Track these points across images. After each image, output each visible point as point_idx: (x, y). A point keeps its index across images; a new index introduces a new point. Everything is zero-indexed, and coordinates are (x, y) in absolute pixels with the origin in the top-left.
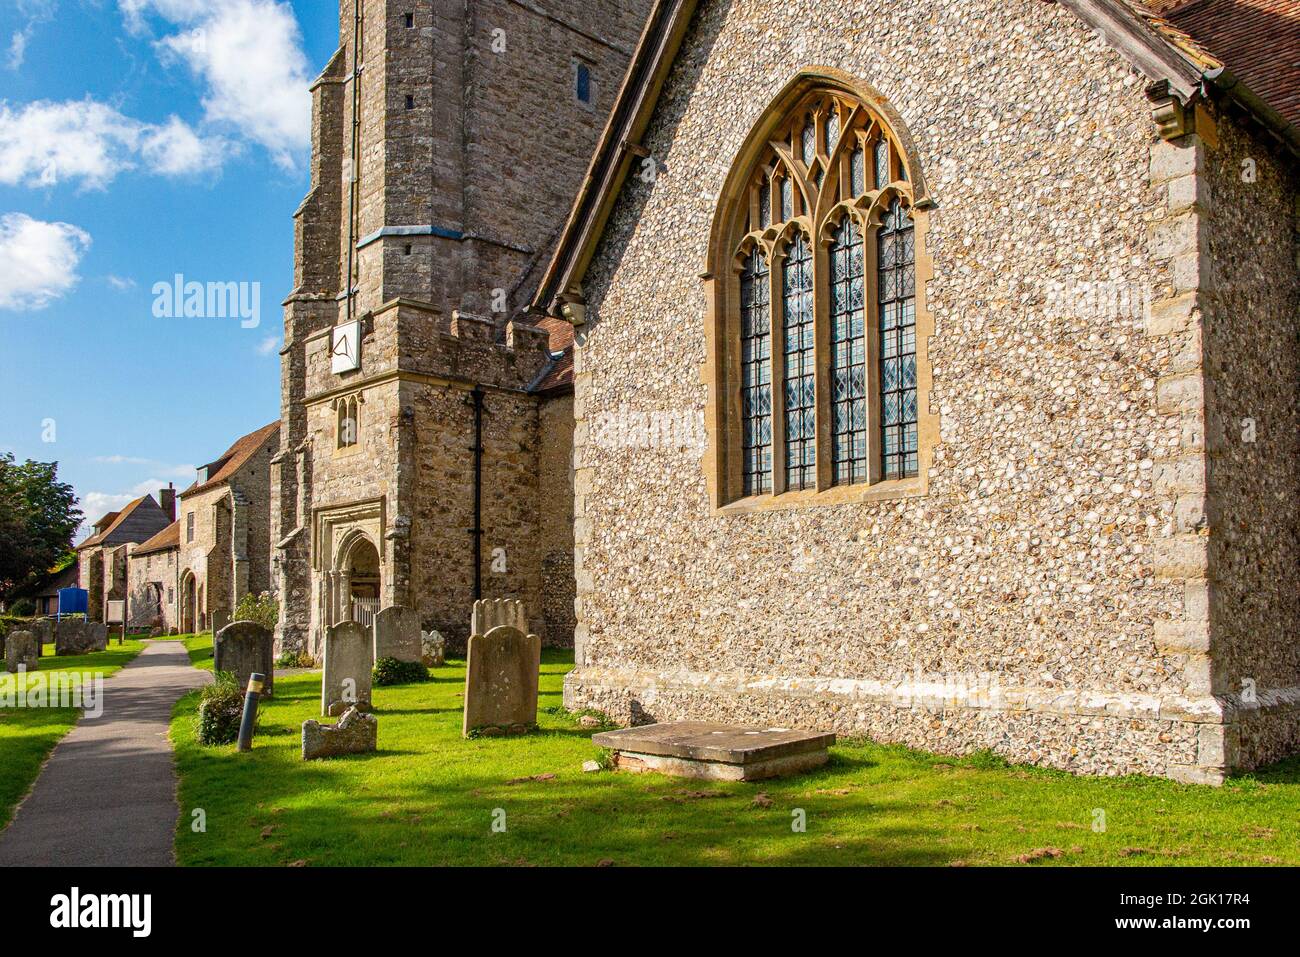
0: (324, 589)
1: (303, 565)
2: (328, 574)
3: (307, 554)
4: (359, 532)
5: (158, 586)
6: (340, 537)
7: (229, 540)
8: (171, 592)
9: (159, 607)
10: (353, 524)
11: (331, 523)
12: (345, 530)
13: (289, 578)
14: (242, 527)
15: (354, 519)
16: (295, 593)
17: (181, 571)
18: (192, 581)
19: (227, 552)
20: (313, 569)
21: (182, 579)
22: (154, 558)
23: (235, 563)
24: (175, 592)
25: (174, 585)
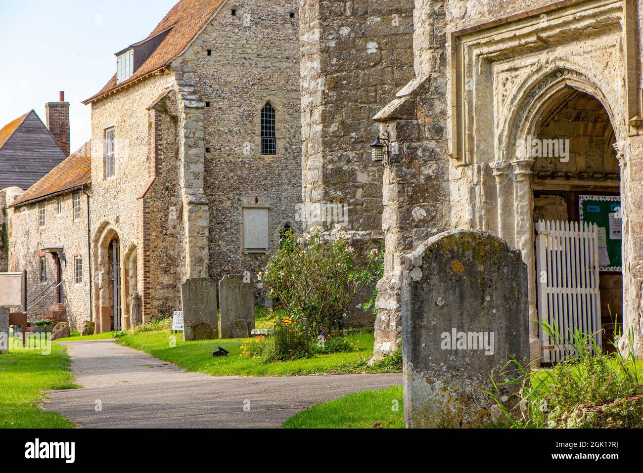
0: (480, 200)
1: (433, 156)
2: (488, 170)
3: (439, 131)
4: (560, 71)
5: (57, 255)
6: (511, 88)
7: (175, 169)
8: (79, 262)
9: (60, 290)
10: (543, 56)
11: (489, 61)
12: (523, 74)
13: (403, 182)
14: (196, 145)
15: (545, 45)
16: (419, 213)
17: (95, 227)
18: (113, 242)
19: (171, 189)
20: (453, 163)
21: (96, 241)
22: (49, 208)
23: (186, 208)
24: (85, 264)
25: (84, 251)
